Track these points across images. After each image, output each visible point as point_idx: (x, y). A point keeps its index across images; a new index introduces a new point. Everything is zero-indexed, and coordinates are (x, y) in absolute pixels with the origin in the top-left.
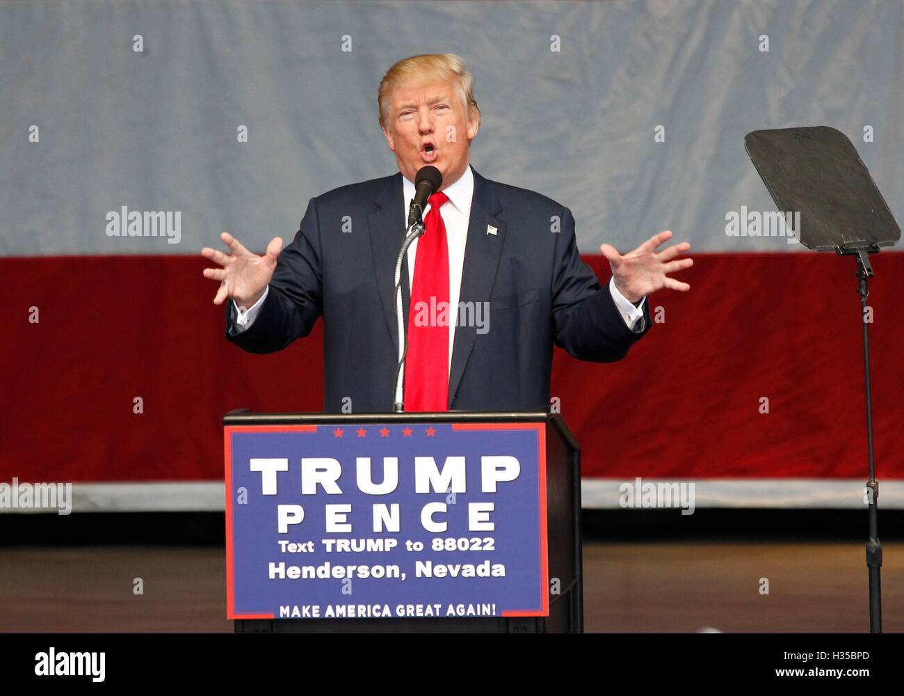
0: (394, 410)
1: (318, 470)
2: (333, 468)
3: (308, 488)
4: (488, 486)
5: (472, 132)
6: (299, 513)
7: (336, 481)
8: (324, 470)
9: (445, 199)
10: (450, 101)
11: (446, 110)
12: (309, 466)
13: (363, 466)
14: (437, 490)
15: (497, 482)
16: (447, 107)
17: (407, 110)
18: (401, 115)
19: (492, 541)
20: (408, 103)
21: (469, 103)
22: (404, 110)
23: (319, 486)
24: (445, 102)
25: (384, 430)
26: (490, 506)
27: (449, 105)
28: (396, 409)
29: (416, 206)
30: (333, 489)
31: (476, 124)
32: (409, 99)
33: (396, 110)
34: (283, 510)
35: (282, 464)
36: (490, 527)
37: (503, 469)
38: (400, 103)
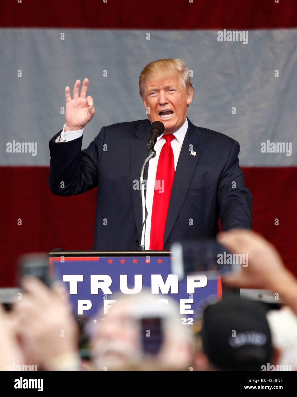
0: (140, 249)
1: (99, 281)
2: (108, 280)
3: (94, 291)
4: (190, 290)
5: (189, 101)
6: (89, 304)
7: (109, 287)
8: (103, 281)
9: (174, 138)
10: (176, 87)
11: (174, 92)
12: (94, 279)
13: (123, 279)
14: (163, 292)
15: (195, 288)
16: (175, 90)
17: (153, 92)
18: (150, 94)
19: (192, 320)
20: (154, 88)
21: (187, 86)
22: (152, 92)
23: (100, 290)
24: (174, 88)
25: (135, 260)
26: (191, 301)
27: (175, 89)
28: (141, 249)
29: (151, 142)
30: (107, 291)
31: (191, 96)
32: (154, 86)
33: (148, 92)
34: (80, 302)
35: (80, 278)
36: (191, 312)
37: (199, 281)
38: (150, 88)
